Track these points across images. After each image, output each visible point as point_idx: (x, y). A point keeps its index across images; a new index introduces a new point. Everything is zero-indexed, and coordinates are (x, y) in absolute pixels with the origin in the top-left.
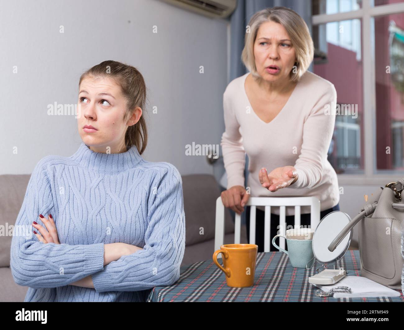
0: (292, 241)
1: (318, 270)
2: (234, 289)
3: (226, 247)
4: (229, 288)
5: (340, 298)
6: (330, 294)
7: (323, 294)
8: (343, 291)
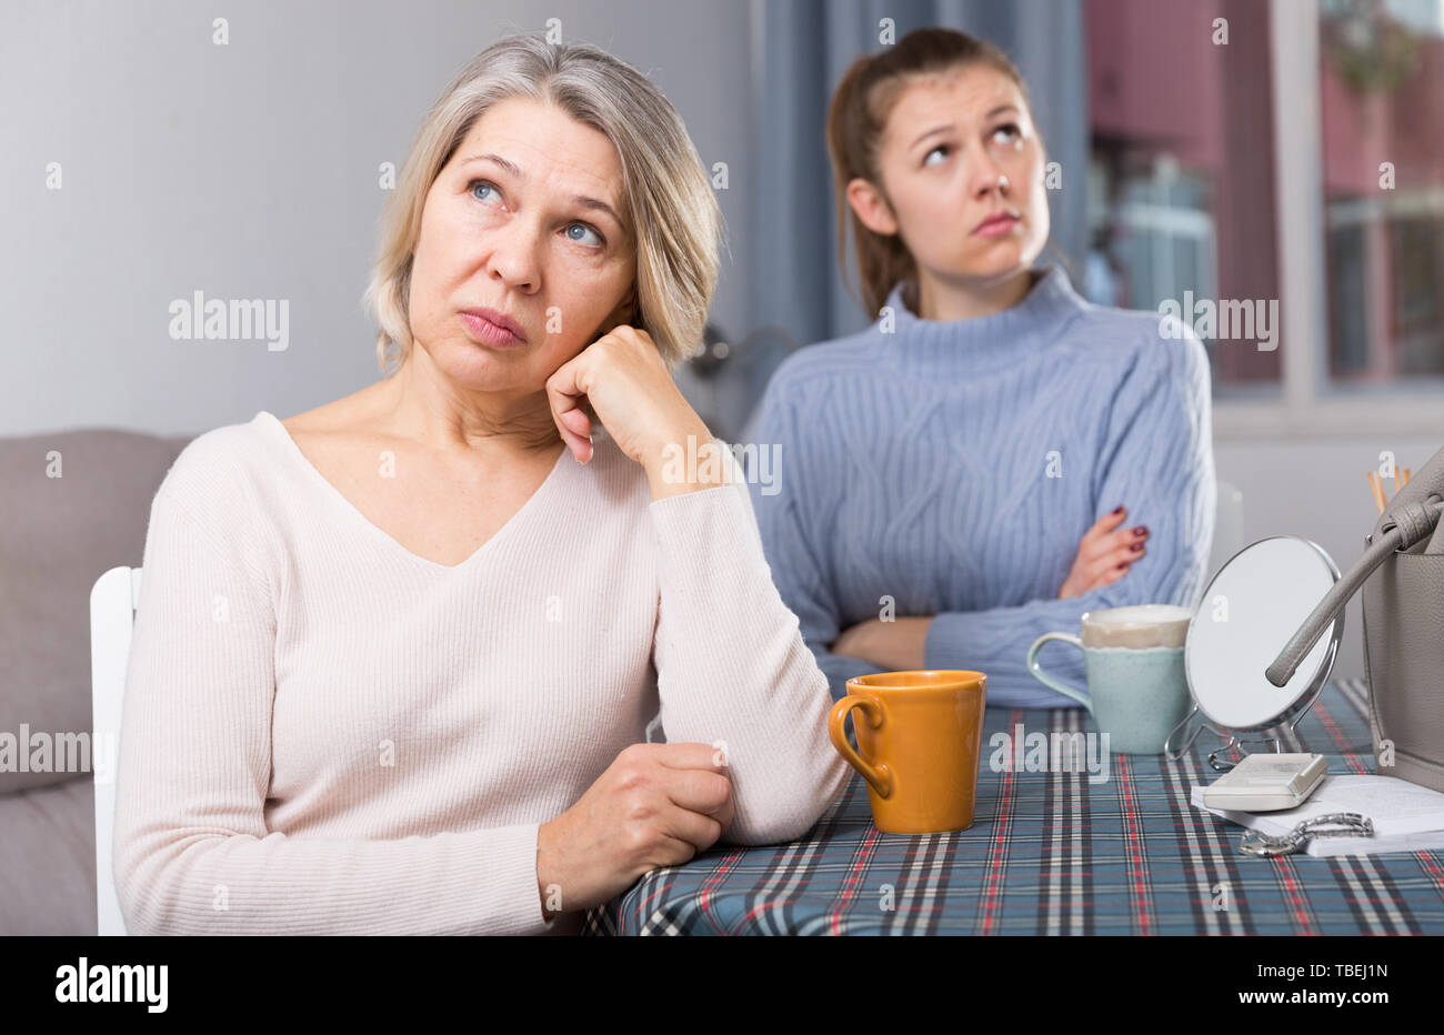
0: (1105, 655)
1: (1213, 757)
2: (925, 842)
3: (867, 683)
4: (908, 842)
5: (1333, 857)
6: (1297, 843)
7: (1267, 846)
8: (1344, 831)
